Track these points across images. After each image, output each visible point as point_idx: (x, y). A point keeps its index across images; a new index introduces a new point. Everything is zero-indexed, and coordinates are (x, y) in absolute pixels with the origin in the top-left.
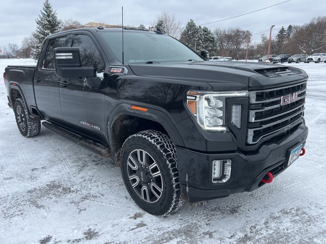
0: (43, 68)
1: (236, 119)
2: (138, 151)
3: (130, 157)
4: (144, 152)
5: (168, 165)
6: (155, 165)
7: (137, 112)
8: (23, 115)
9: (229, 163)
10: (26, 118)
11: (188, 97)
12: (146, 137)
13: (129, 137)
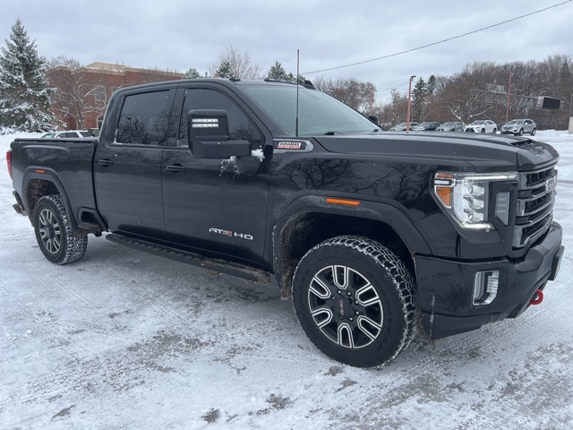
0: (115, 142)
1: (502, 212)
2: (334, 268)
3: (316, 278)
4: (347, 270)
5: (395, 286)
6: (369, 287)
7: (339, 208)
8: (56, 225)
9: (495, 275)
10: (63, 231)
11: (436, 182)
12: (351, 245)
13: (315, 248)
